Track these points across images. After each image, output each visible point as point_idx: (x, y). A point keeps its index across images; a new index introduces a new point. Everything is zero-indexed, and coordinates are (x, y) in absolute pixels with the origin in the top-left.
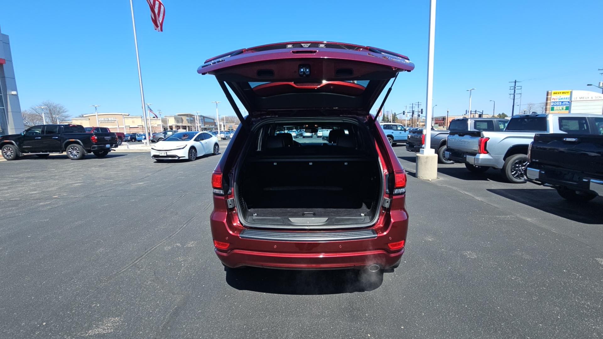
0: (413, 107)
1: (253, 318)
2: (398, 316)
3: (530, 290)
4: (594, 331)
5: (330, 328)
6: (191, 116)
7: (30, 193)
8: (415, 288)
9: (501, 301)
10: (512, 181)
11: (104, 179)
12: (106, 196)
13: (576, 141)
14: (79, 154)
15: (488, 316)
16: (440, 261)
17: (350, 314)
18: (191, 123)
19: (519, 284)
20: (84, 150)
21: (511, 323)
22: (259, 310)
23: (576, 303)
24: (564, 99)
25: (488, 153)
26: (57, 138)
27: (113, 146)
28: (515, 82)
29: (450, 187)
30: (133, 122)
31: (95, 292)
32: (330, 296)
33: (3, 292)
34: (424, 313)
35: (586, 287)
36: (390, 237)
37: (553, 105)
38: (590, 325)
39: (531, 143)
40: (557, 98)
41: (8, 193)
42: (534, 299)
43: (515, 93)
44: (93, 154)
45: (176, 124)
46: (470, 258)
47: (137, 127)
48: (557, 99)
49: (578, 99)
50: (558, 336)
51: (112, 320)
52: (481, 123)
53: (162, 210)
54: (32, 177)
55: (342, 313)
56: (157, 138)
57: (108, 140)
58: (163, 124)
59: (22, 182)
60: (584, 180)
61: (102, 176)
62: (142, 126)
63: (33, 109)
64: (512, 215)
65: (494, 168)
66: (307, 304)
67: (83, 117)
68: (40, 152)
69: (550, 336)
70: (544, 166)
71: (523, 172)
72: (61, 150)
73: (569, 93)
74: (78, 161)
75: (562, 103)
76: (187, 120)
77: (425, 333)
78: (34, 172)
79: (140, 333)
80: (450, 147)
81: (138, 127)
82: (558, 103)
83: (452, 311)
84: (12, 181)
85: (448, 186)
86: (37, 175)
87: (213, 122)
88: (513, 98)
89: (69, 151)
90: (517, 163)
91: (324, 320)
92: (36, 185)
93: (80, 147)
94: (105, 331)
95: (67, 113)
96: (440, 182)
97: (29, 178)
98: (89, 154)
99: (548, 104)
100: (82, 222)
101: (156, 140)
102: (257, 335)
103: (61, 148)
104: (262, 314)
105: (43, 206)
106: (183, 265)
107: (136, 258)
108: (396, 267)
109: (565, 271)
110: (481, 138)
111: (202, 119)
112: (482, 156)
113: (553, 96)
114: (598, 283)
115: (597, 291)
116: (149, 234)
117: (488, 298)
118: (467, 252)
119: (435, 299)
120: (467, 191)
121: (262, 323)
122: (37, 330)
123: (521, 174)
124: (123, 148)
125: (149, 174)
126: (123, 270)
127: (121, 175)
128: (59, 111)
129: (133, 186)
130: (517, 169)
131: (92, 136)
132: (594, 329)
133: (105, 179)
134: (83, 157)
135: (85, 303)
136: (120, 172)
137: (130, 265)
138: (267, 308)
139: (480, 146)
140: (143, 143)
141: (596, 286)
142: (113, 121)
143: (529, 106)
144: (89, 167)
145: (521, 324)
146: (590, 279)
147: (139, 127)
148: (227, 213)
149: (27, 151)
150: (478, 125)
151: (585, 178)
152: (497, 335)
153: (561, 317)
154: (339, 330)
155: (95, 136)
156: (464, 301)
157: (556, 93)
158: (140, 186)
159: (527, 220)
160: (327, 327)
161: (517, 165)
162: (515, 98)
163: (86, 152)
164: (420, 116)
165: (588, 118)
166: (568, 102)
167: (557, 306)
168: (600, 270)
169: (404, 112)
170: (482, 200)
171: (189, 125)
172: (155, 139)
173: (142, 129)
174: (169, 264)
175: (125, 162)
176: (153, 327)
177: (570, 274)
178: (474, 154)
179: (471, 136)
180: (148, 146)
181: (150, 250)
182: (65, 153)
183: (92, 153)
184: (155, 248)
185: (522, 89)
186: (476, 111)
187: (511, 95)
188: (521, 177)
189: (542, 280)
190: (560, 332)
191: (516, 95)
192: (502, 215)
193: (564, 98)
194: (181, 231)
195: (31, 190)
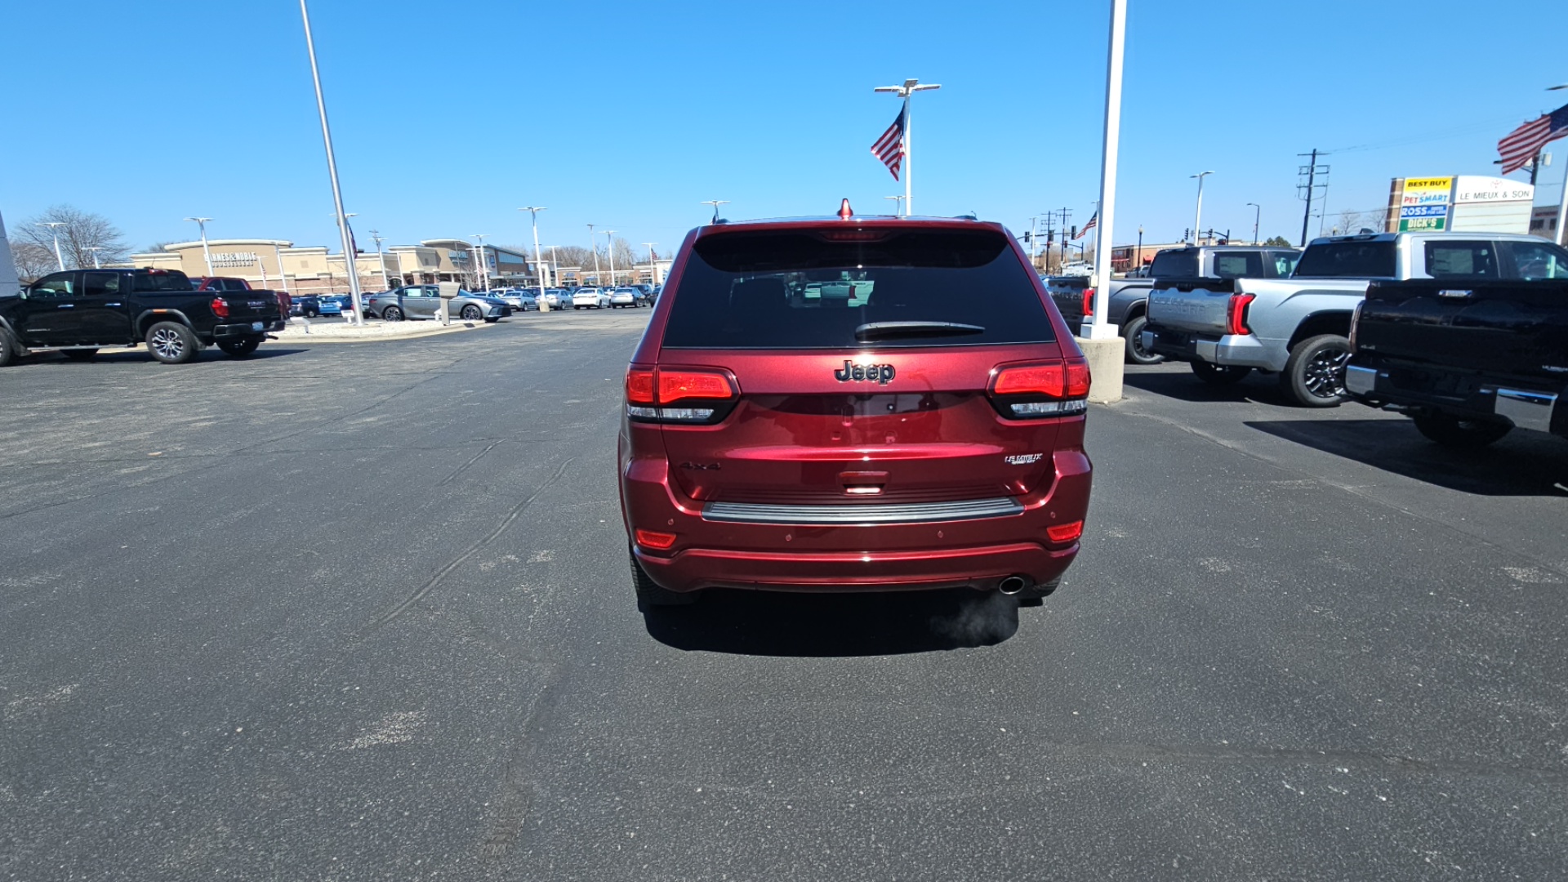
0: (1051, 222)
1: (732, 703)
2: (1062, 691)
3: (1354, 634)
4: (1499, 710)
5: (914, 718)
6: (462, 247)
7: (83, 446)
8: (1095, 635)
9: (1291, 656)
10: (1308, 402)
11: (266, 409)
12: (287, 451)
13: (1470, 296)
14: (182, 348)
15: (1264, 686)
16: (1147, 581)
17: (953, 691)
18: (462, 266)
19: (1330, 622)
20: (195, 337)
21: (1314, 699)
22: (743, 688)
23: (1458, 658)
24: (1435, 198)
25: (1249, 332)
26: (119, 304)
27: (272, 327)
28: (1314, 155)
29: (1156, 418)
30: (305, 264)
31: (339, 662)
32: (902, 657)
33: (103, 669)
34: (1120, 684)
35: (1481, 624)
36: (1052, 513)
37: (1405, 214)
38: (1491, 699)
39: (1359, 305)
40: (1415, 196)
41: (23, 447)
42: (1364, 650)
43: (1311, 183)
44: (218, 348)
45: (422, 269)
46: (1216, 572)
47: (316, 277)
48: (1416, 198)
49: (1471, 199)
50: (1419, 721)
51: (402, 718)
52: (1232, 259)
53: (444, 480)
54: (75, 408)
55: (936, 689)
56: (382, 306)
57: (258, 311)
58: (387, 269)
59: (50, 419)
60: (1483, 391)
61: (261, 403)
62: (329, 276)
63: (25, 230)
64: (1309, 478)
65: (1263, 371)
66: (852, 674)
67: (161, 250)
68: (73, 345)
69: (1401, 721)
70: (1386, 360)
71: (1333, 380)
72: (132, 339)
73: (1449, 183)
74: (180, 366)
75: (1427, 210)
76: (451, 258)
77: (1127, 723)
78: (73, 396)
79: (476, 740)
80: (1155, 319)
81: (318, 279)
82: (1417, 209)
83: (1183, 680)
84: (22, 417)
85: (1151, 417)
86: (83, 402)
87: (522, 262)
88: (1306, 198)
89: (153, 339)
90: (1319, 358)
91: (897, 704)
92: (91, 426)
93: (185, 331)
94: (393, 740)
95: (117, 242)
96: (1128, 406)
97: (66, 409)
98: (208, 348)
99: (1394, 214)
100: (250, 511)
101: (379, 310)
102: (751, 736)
103: (132, 334)
104: (751, 695)
105: (127, 476)
106: (535, 601)
107: (415, 588)
108: (1048, 592)
109: (1432, 594)
110: (1235, 294)
111: (491, 256)
112: (1236, 341)
113: (1408, 192)
114: (1508, 616)
115: (1505, 633)
116: (430, 534)
117: (1262, 652)
118: (1208, 560)
119: (1143, 656)
120: (1197, 427)
121: (756, 713)
122: (226, 743)
123: (1329, 383)
124: (295, 331)
125: (384, 397)
126: (393, 616)
127: (311, 400)
128: (95, 236)
129: (352, 426)
130: (1319, 371)
131: (213, 300)
132: (1501, 707)
133: (270, 409)
134: (193, 357)
135: (322, 683)
136: (305, 393)
137: (406, 603)
138: (760, 684)
139: (1231, 315)
140: (346, 320)
141: (1502, 623)
142: (247, 263)
143: (1346, 217)
144: (216, 382)
145: (1337, 698)
146: (1489, 610)
147: (320, 277)
148: (667, 463)
149: (38, 342)
150: (1223, 265)
151: (1485, 385)
152: (1285, 721)
153: (1424, 685)
154: (935, 722)
155: (222, 301)
156: (1209, 659)
157: (1415, 184)
158: (369, 425)
159: (1345, 490)
160: (906, 717)
161: (1321, 363)
162: (1312, 197)
163: (199, 343)
164: (1069, 246)
165: (1497, 242)
166: (1442, 208)
167: (1415, 663)
168: (1512, 591)
169: (1027, 233)
170: (1235, 446)
171: (457, 272)
172: (375, 308)
173: (329, 282)
174: (502, 600)
175: (311, 368)
176: (503, 727)
177: (1445, 600)
178: (1215, 335)
179: (1208, 292)
180: (360, 328)
181: (444, 570)
182: (142, 347)
183: (215, 347)
184: (454, 565)
185: (1330, 172)
186: (1211, 232)
187: (1302, 189)
188: (1328, 393)
189: (1381, 613)
190: (1423, 712)
191: (1314, 190)
192: (1286, 480)
193: (1435, 196)
194: (509, 527)
195: (83, 440)
